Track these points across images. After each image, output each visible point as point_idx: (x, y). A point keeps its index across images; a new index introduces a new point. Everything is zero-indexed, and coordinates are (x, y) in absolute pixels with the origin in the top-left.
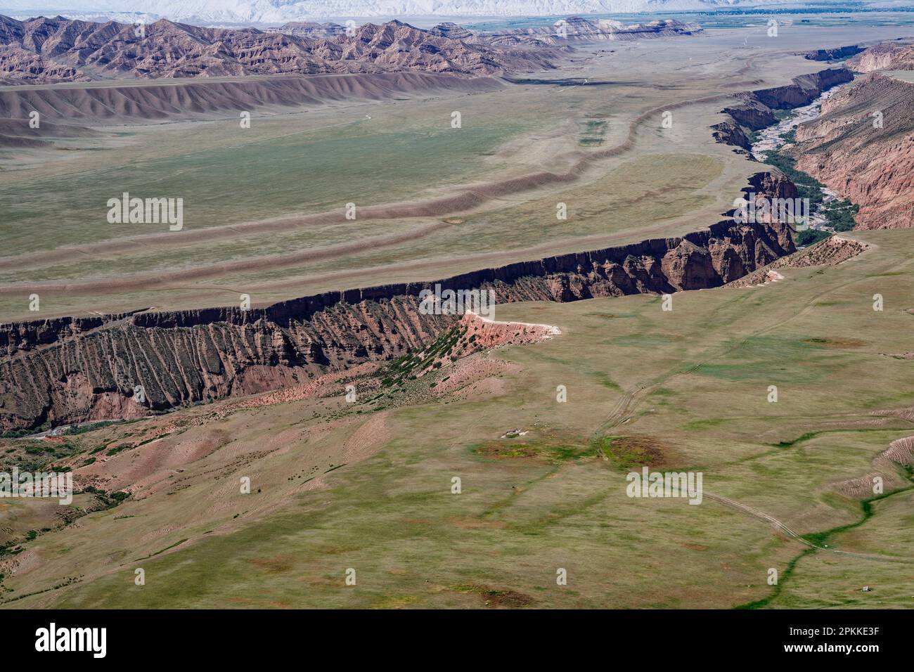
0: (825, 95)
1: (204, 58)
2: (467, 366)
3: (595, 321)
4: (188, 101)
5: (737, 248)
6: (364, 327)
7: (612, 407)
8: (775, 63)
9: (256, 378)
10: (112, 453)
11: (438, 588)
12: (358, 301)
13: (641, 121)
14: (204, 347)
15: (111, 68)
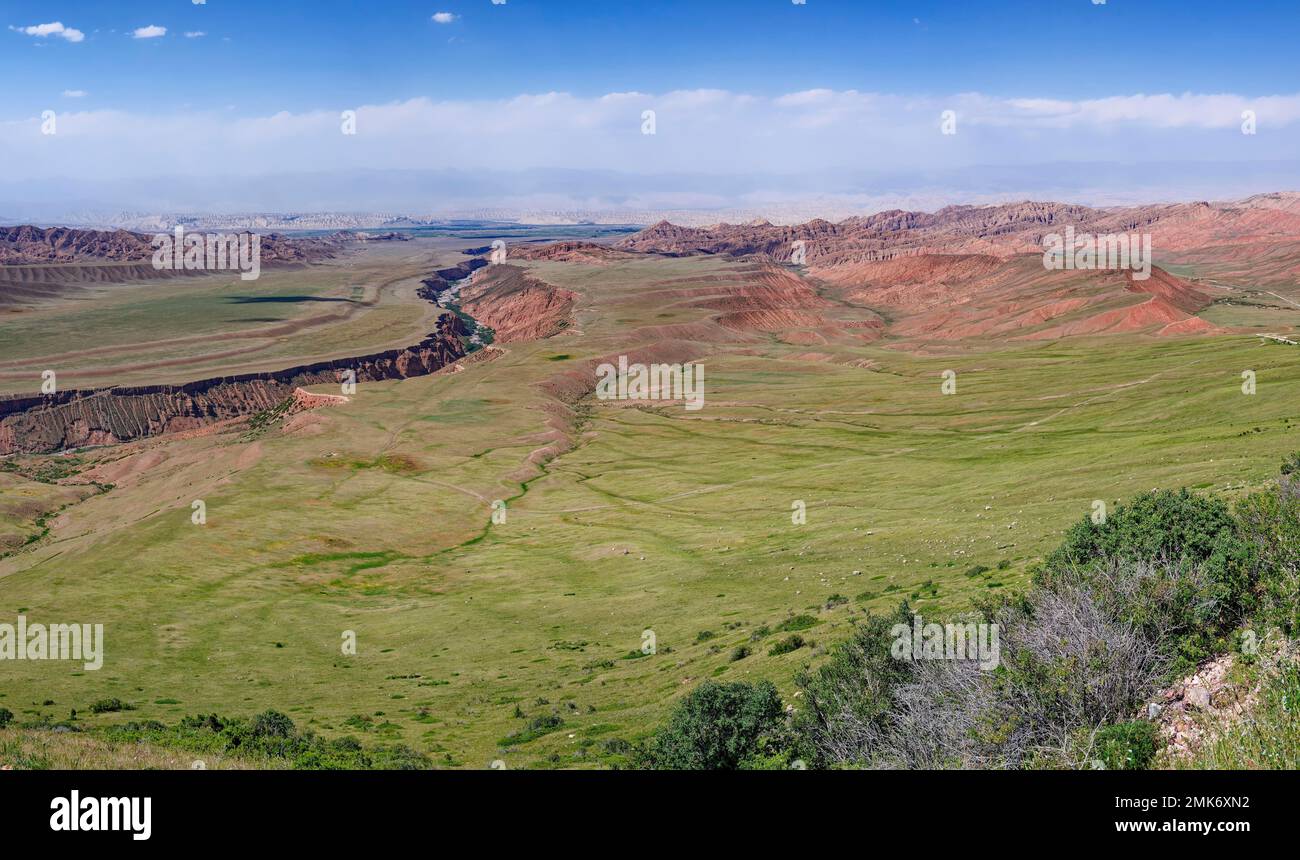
0: (474, 272)
1: (144, 251)
2: (299, 418)
3: (367, 394)
4: (136, 273)
5: (434, 354)
6: (236, 397)
7: (384, 440)
8: (447, 256)
9: (177, 423)
10: (104, 463)
11: (301, 538)
12: (233, 382)
13: (382, 287)
14: (149, 406)
15: (93, 255)
